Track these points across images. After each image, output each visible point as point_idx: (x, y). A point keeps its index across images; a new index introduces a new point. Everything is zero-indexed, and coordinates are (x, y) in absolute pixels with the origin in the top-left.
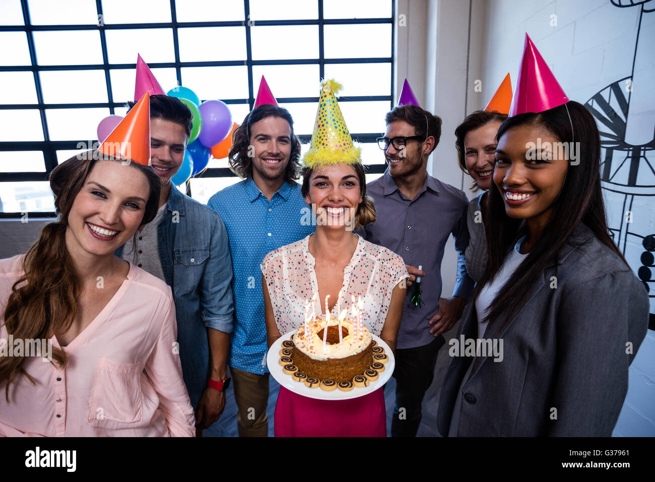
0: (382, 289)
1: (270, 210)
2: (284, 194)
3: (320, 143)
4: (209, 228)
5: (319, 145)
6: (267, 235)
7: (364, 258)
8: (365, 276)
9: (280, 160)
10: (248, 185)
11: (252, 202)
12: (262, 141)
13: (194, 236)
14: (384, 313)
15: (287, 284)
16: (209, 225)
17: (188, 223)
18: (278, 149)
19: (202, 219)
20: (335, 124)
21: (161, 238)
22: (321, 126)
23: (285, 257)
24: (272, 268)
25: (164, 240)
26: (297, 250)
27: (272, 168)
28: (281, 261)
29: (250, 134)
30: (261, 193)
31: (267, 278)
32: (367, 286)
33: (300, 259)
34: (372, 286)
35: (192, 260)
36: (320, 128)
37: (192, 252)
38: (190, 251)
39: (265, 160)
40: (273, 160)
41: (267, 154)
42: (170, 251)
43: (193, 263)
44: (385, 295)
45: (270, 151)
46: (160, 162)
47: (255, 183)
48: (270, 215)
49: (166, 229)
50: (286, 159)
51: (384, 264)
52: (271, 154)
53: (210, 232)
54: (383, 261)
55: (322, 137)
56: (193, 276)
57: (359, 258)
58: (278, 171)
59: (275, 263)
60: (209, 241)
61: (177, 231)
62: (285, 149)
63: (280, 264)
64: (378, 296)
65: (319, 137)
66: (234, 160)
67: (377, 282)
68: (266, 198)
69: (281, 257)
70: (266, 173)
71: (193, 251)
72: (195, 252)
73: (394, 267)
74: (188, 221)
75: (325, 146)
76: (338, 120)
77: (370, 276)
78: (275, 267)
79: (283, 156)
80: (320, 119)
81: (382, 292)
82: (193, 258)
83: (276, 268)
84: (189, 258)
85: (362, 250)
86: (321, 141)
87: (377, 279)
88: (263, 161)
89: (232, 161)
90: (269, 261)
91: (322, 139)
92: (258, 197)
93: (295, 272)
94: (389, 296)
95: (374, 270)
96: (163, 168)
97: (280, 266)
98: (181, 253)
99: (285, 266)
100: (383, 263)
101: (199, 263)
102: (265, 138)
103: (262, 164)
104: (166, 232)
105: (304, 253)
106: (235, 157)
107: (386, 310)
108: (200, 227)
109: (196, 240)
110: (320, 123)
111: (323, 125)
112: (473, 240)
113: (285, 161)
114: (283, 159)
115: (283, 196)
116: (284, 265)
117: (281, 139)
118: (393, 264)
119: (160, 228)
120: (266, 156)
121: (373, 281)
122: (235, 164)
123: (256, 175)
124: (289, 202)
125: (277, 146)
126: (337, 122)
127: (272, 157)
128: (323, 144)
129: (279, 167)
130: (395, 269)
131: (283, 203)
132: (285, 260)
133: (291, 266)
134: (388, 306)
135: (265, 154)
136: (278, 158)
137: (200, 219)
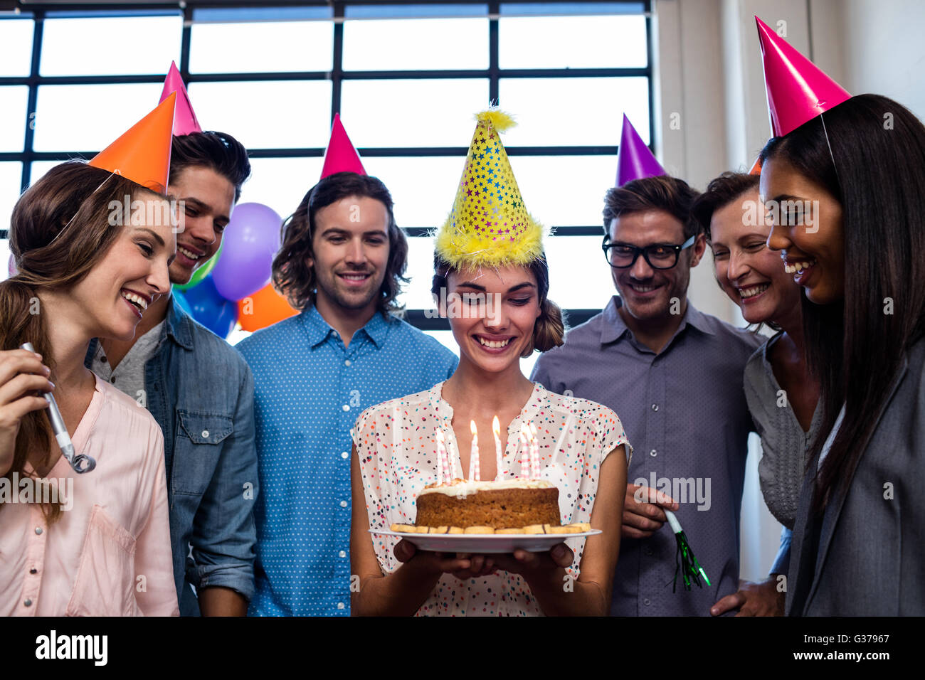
0: (581, 455)
1: (348, 363)
2: (375, 335)
3: (471, 223)
4: (237, 378)
5: (468, 227)
6: (341, 409)
7: (547, 412)
8: (548, 436)
9: (367, 276)
10: (306, 319)
11: (314, 348)
12: (335, 242)
13: (209, 390)
14: (584, 510)
15: (399, 453)
16: (237, 373)
17: (199, 365)
18: (365, 255)
19: (223, 361)
20: (499, 192)
21: (152, 386)
22: (473, 193)
23: (398, 410)
24: (372, 427)
25: (156, 389)
26: (419, 402)
27: (354, 290)
28: (389, 416)
29: (313, 227)
30: (331, 331)
31: (360, 445)
32: (553, 451)
33: (425, 414)
34: (560, 450)
35: (205, 434)
36: (470, 197)
37: (204, 419)
38: (201, 416)
39: (341, 276)
40: (354, 275)
41: (346, 266)
42: (169, 407)
43: (205, 439)
44: (585, 474)
45: (349, 259)
46: (194, 240)
47: (321, 313)
48: (347, 372)
49: (160, 370)
50: (378, 273)
51: (583, 417)
52: (351, 265)
53: (237, 386)
54: (582, 412)
55: (475, 215)
56: (202, 465)
57: (537, 410)
58: (365, 294)
59: (378, 419)
60: (235, 403)
61: (182, 375)
62: (379, 254)
63: (388, 421)
64: (573, 468)
65: (469, 212)
66: (282, 273)
67: (570, 447)
68: (341, 341)
69: (391, 409)
70: (342, 299)
71: (207, 416)
72: (211, 419)
73: (602, 420)
74: (200, 361)
75: (479, 231)
76: (505, 184)
77: (558, 437)
78: (377, 426)
79: (374, 268)
80: (472, 180)
81: (581, 461)
82: (206, 429)
83: (380, 428)
84: (200, 429)
85: (543, 400)
86: (473, 220)
87: (572, 441)
88: (339, 279)
89: (279, 275)
90: (368, 416)
91: (475, 219)
92: (325, 341)
93: (416, 434)
94: (594, 473)
95: (565, 428)
96: (193, 253)
97: (387, 425)
98: (188, 416)
99: (396, 426)
100: (581, 415)
101: (216, 441)
102: (342, 236)
103: (335, 284)
104: (161, 375)
105: (432, 404)
106: (285, 268)
107: (588, 502)
108: (220, 375)
109: (212, 397)
110: (471, 186)
111: (477, 193)
112: (772, 438)
113: (379, 277)
114: (373, 273)
115: (373, 337)
116: (394, 423)
117: (370, 238)
118: (601, 415)
119: (149, 367)
120: (344, 270)
121: (563, 444)
122: (283, 282)
123: (322, 302)
124: (385, 350)
125: (362, 249)
126: (503, 187)
127: (354, 269)
128: (477, 227)
129: (367, 287)
130: (603, 423)
131: (372, 352)
132: (397, 416)
133: (408, 425)
134: (592, 496)
135: (342, 265)
136: (364, 272)
137: (220, 360)
